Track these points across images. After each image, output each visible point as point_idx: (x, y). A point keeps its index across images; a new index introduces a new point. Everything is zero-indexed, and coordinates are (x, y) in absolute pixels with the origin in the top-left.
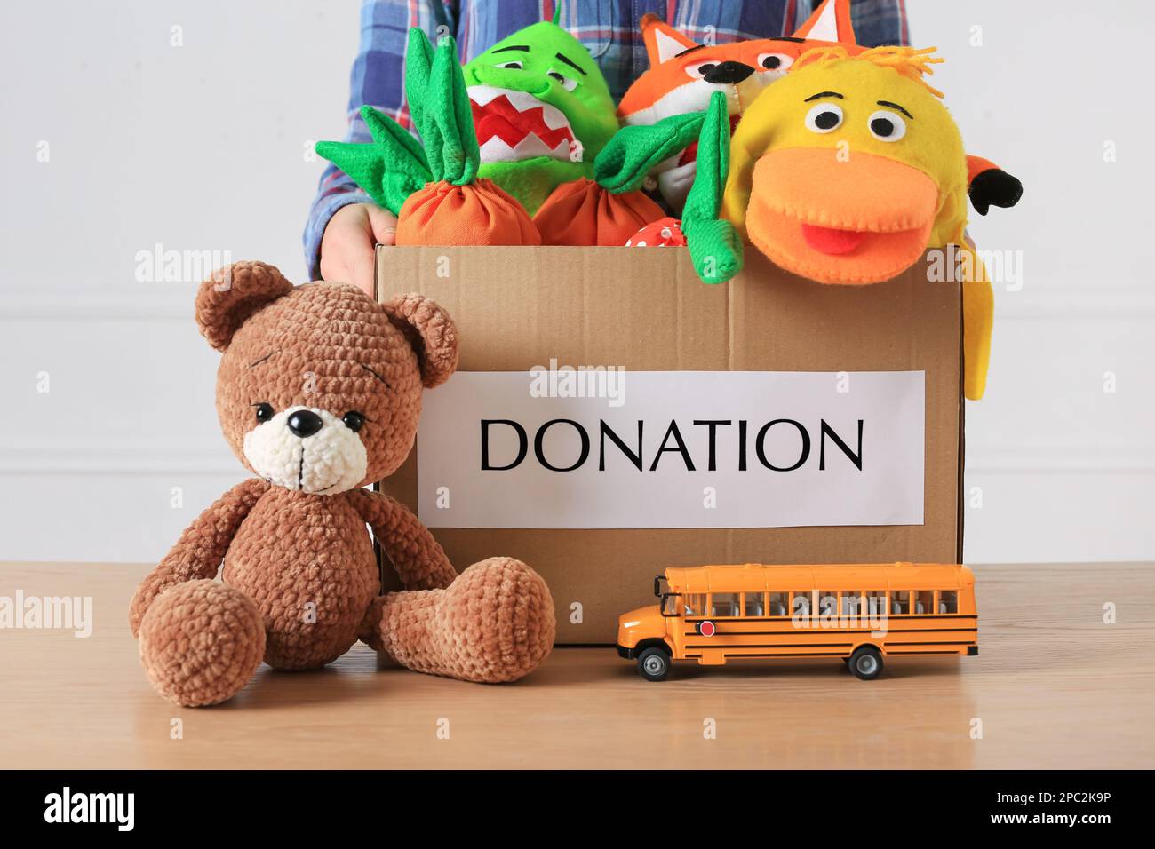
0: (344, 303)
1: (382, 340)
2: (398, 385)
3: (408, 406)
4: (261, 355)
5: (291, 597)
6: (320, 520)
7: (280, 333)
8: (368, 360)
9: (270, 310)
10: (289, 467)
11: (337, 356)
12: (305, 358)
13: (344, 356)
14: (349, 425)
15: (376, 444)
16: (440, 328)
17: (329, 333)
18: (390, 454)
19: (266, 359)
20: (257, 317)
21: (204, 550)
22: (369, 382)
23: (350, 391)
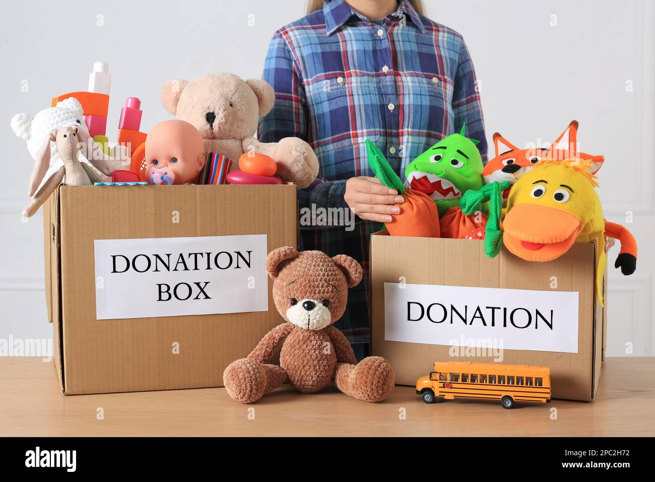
0: (319, 260)
1: (334, 273)
2: (340, 289)
3: (344, 296)
4: (291, 281)
5: (308, 367)
6: (315, 338)
7: (297, 273)
8: (329, 281)
9: (293, 264)
10: (304, 322)
11: (319, 280)
12: (307, 282)
13: (321, 281)
14: (324, 305)
15: (334, 311)
16: (355, 267)
17: (315, 272)
18: (338, 313)
19: (293, 282)
20: (288, 266)
21: (270, 348)
22: (330, 289)
23: (324, 292)
